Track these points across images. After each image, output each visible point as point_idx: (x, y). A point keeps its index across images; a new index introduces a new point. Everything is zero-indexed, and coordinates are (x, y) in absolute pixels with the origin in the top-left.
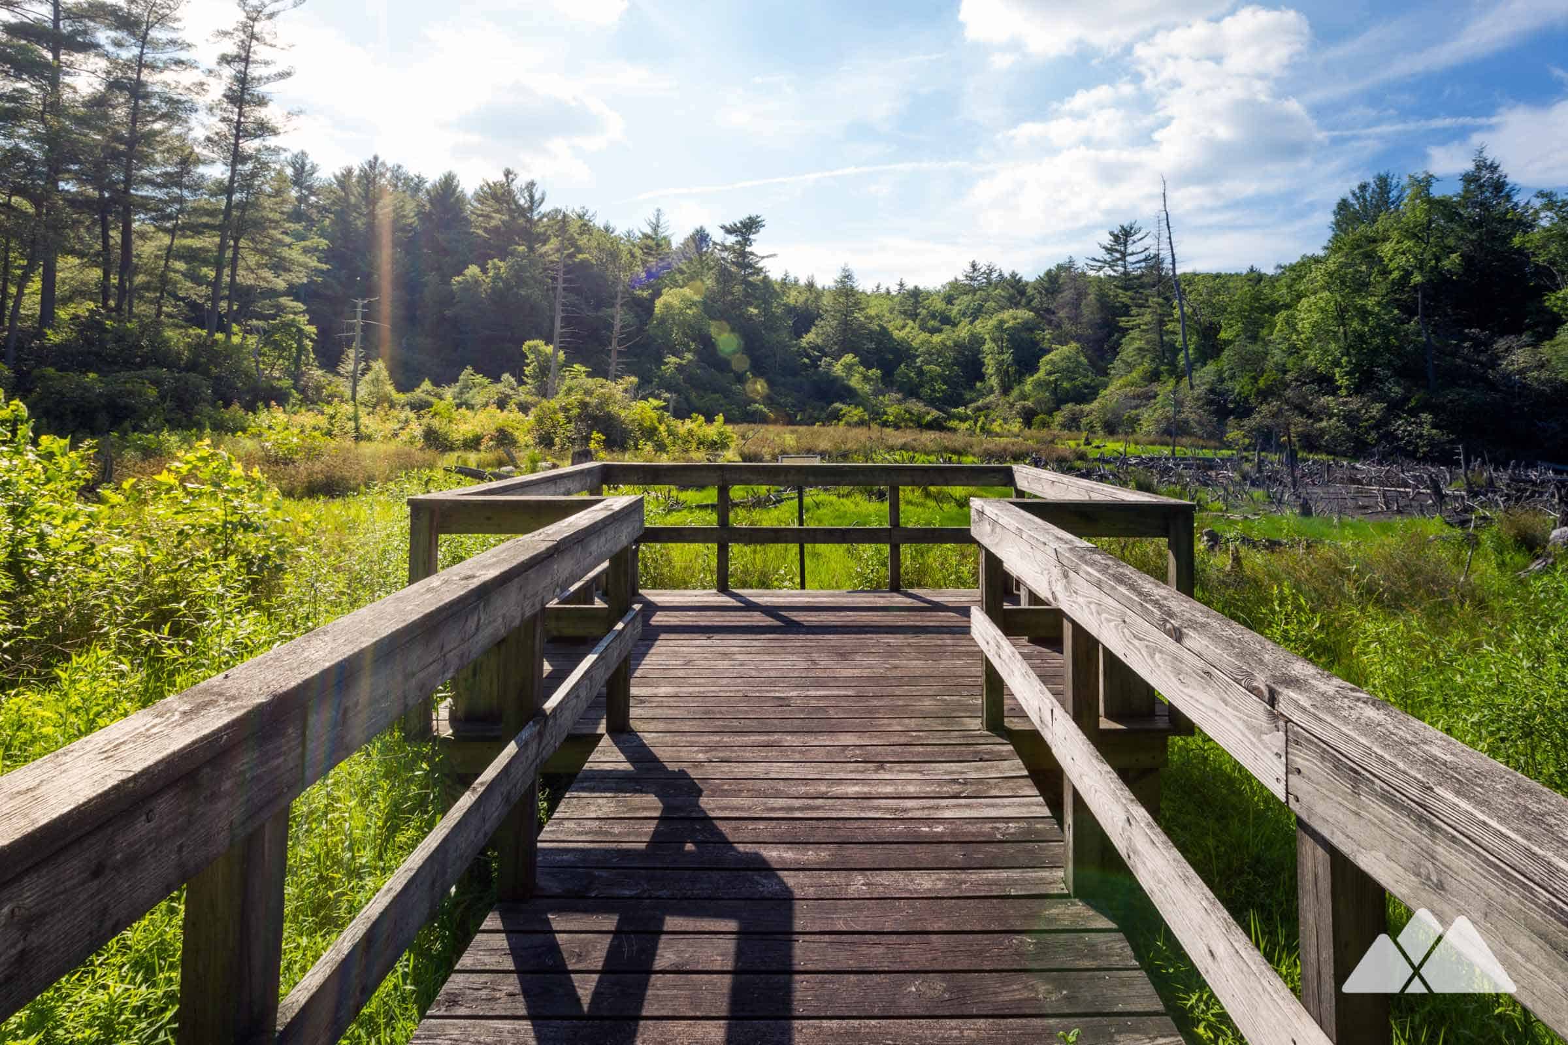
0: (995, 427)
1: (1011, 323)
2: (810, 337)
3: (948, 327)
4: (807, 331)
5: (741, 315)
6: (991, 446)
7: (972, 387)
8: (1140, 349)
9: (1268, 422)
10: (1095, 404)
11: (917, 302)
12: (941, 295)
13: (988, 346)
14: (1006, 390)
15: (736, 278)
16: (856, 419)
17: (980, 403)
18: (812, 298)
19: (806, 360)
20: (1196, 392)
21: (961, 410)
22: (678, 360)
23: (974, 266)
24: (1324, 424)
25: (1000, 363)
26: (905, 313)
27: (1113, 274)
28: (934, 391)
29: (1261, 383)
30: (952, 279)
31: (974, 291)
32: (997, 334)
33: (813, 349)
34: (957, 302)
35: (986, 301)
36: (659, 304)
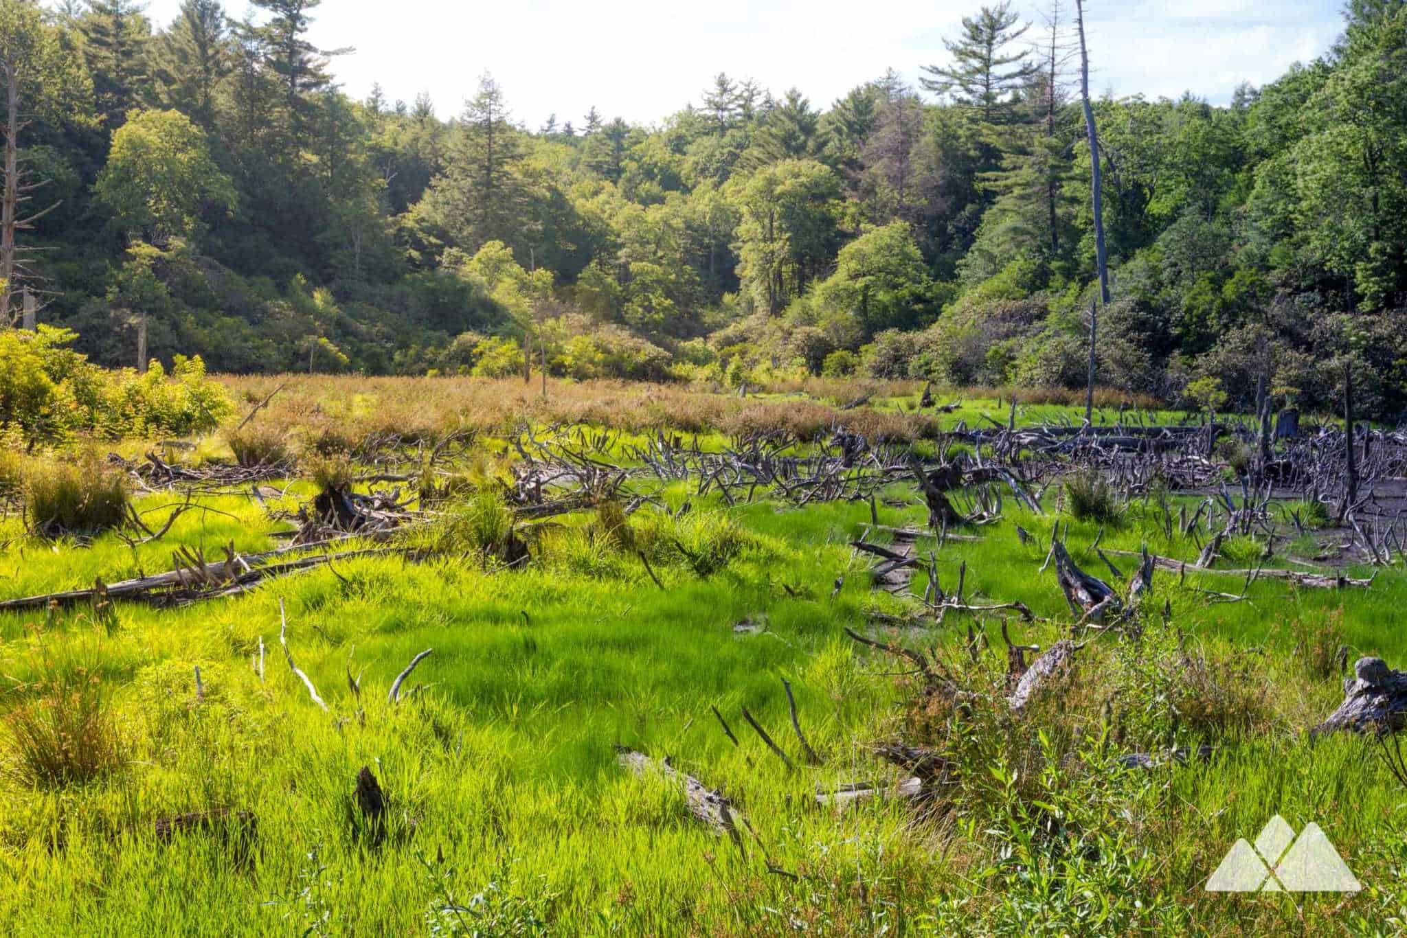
0: (760, 374)
1: (789, 184)
2: (424, 210)
3: (676, 194)
4: (416, 199)
5: (286, 166)
6: (757, 415)
7: (716, 304)
8: (1015, 230)
9: (1239, 360)
10: (934, 332)
11: (620, 148)
12: (664, 138)
13: (748, 227)
14: (777, 307)
15: (274, 94)
16: (503, 362)
17: (730, 331)
18: (425, 135)
19: (415, 254)
20: (1115, 307)
21: (697, 343)
22: (155, 251)
23: (722, 83)
24: (1334, 363)
25: (769, 258)
26: (597, 168)
27: (966, 96)
28: (649, 309)
29: (1229, 290)
30: (683, 108)
31: (723, 129)
32: (763, 206)
33: (428, 232)
34: (690, 149)
35: (741, 146)
36: (119, 137)
